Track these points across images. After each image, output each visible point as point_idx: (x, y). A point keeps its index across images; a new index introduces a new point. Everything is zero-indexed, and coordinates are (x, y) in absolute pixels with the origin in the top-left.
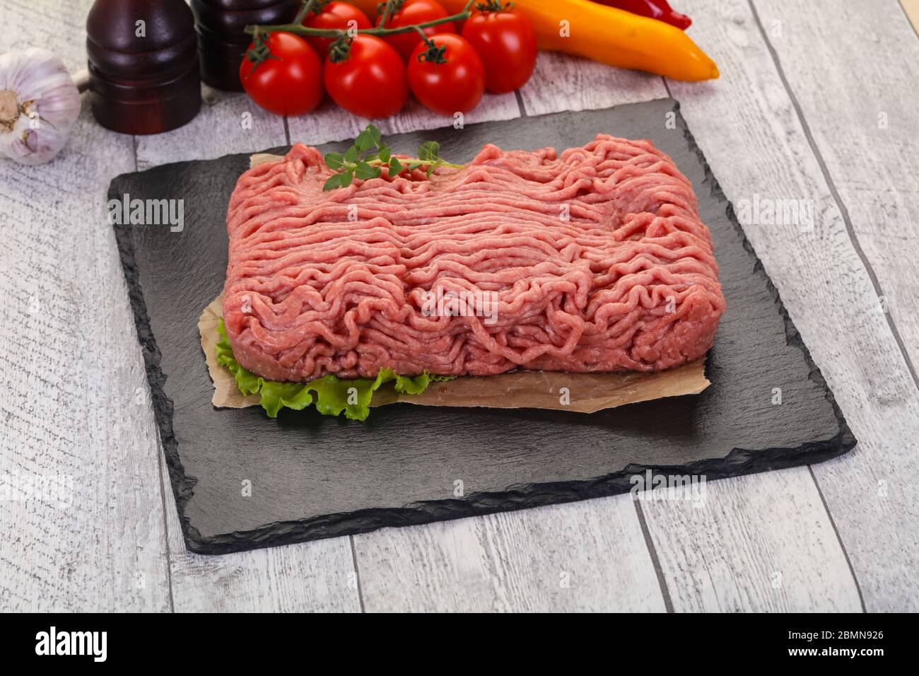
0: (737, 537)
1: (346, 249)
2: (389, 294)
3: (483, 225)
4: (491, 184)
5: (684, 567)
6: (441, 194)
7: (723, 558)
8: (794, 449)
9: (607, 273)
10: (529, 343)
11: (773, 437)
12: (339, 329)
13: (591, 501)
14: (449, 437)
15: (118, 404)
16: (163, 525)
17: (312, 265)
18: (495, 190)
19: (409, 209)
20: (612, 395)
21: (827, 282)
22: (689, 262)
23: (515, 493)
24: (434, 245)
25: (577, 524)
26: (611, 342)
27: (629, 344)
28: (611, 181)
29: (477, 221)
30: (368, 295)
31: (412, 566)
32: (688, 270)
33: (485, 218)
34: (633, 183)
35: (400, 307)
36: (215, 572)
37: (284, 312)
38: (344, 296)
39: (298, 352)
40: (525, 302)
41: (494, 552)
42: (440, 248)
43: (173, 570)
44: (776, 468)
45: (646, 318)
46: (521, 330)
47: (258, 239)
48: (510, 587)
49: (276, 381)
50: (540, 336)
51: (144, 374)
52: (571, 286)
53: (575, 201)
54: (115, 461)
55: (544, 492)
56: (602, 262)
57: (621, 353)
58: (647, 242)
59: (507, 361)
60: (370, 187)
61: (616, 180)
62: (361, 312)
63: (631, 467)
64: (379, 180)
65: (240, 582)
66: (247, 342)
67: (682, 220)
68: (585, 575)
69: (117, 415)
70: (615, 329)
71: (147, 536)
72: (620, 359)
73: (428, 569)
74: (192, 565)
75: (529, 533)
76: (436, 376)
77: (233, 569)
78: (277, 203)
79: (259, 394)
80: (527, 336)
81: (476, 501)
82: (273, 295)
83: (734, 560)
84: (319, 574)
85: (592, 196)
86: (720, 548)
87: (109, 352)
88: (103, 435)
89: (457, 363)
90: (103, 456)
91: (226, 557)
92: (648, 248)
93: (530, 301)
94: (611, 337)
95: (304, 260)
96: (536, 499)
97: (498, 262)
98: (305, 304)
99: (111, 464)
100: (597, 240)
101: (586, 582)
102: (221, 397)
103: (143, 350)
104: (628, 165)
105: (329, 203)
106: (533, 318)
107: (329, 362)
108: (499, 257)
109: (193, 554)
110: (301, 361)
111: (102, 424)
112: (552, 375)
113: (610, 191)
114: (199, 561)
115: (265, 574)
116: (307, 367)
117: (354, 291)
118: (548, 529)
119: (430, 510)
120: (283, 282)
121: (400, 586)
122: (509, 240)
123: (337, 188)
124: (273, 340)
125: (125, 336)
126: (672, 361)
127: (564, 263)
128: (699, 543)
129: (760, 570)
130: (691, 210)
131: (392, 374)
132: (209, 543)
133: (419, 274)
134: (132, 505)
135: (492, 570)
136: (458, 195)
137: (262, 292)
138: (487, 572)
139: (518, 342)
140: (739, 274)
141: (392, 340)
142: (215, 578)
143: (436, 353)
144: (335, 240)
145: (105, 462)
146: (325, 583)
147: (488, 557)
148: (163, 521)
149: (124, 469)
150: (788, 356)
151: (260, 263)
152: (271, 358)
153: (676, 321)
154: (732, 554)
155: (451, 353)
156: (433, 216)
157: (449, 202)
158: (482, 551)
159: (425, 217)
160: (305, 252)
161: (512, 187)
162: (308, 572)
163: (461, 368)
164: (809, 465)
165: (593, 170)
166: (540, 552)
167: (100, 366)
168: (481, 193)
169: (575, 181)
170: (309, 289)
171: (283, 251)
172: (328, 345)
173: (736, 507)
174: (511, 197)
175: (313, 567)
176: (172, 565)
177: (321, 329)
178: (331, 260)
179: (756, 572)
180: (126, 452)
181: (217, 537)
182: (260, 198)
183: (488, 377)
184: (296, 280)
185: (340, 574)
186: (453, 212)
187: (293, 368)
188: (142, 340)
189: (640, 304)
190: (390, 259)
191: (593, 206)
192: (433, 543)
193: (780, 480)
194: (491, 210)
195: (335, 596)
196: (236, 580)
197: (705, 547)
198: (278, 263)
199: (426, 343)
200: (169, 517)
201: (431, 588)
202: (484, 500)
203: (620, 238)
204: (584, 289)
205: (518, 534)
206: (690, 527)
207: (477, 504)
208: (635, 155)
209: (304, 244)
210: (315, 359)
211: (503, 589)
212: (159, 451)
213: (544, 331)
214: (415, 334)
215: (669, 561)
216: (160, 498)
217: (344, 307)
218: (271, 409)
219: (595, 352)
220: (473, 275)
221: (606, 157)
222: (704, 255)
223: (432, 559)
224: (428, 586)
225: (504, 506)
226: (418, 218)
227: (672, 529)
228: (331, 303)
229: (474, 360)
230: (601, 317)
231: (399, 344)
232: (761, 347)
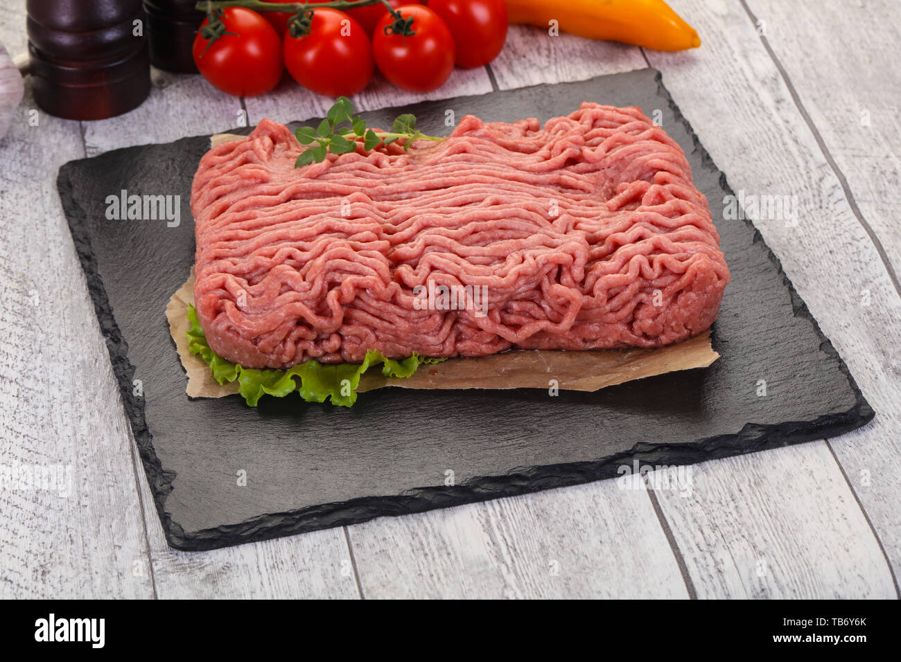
0: (757, 516)
1: (325, 226)
2: (373, 271)
3: (470, 197)
4: (474, 156)
5: (703, 547)
6: (421, 168)
7: (743, 536)
8: (810, 423)
9: (603, 244)
10: (524, 320)
11: (788, 411)
12: (321, 309)
13: (598, 483)
14: (444, 421)
15: (83, 399)
16: (142, 523)
17: (289, 243)
18: (478, 162)
19: (388, 184)
20: (616, 373)
21: (831, 252)
22: (690, 230)
23: (518, 477)
24: (419, 220)
25: (585, 506)
26: (612, 316)
27: (630, 318)
28: (601, 150)
29: (463, 193)
30: (351, 273)
31: (413, 556)
32: (690, 239)
33: (471, 190)
34: (624, 151)
35: (386, 285)
36: (202, 569)
37: (261, 294)
38: (325, 275)
39: (278, 336)
40: (519, 275)
41: (499, 539)
42: (425, 222)
43: (155, 568)
44: (792, 443)
45: (647, 290)
46: (515, 306)
47: (228, 219)
48: (520, 574)
49: (255, 368)
50: (536, 312)
51: (110, 366)
52: (568, 258)
53: (564, 171)
54: (85, 457)
55: (549, 474)
56: (597, 233)
57: (621, 328)
58: (644, 211)
59: (500, 339)
60: (345, 161)
61: (606, 149)
62: (345, 290)
63: (639, 446)
64: (354, 155)
65: (229, 578)
66: (222, 327)
67: (678, 188)
68: (598, 558)
69: (83, 409)
70: (615, 303)
71: (125, 534)
72: (621, 334)
73: (430, 558)
74: (176, 563)
75: (535, 518)
76: (426, 358)
77: (221, 565)
78: (246, 182)
79: (237, 383)
80: (522, 312)
81: (477, 486)
82: (248, 276)
83: (756, 538)
84: (314, 567)
85: (581, 166)
86: (740, 526)
87: (69, 345)
88: (69, 431)
89: (447, 343)
90: (71, 452)
91: (212, 553)
92: (646, 217)
93: (525, 275)
94: (611, 311)
95: (280, 239)
96: (541, 482)
97: (488, 235)
98: (283, 284)
99: (81, 460)
100: (590, 211)
101: (600, 566)
102: (195, 387)
103: (107, 342)
104: (618, 133)
105: (303, 179)
106: (528, 293)
107: (310, 347)
108: (489, 230)
109: (176, 551)
110: (281, 345)
111: (67, 420)
112: (548, 354)
113: (600, 160)
114: (184, 558)
115: (256, 569)
116: (287, 353)
117: (336, 270)
118: (555, 513)
119: (429, 497)
120: (259, 262)
121: (401, 576)
122: (498, 211)
123: (310, 164)
124: (251, 324)
125: (86, 328)
126: (675, 336)
127: (557, 235)
128: (717, 522)
129: (783, 547)
130: (686, 178)
131: (379, 356)
132: (193, 539)
133: (404, 249)
134: (106, 502)
135: (499, 557)
136: (440, 168)
137: (236, 274)
138: (494, 560)
139: (513, 319)
140: (738, 246)
141: (378, 321)
142: (202, 575)
143: (425, 334)
144: (311, 217)
145: (74, 459)
146: (321, 577)
147: (494, 543)
148: (140, 518)
149: (95, 465)
150: (797, 327)
151: (232, 244)
152: (249, 344)
153: (679, 292)
154: (753, 532)
155: (441, 333)
156: (415, 190)
157: (431, 175)
158: (487, 538)
159: (406, 192)
160: (281, 230)
161: (497, 158)
162: (301, 566)
163: (452, 349)
164: (826, 439)
165: (581, 139)
166: (548, 536)
167: (62, 360)
168: (465, 165)
169: (563, 151)
170: (287, 268)
171: (256, 231)
172: (310, 327)
173: (753, 485)
174: (497, 168)
175: (307, 561)
176: (154, 564)
177: (302, 311)
178: (309, 238)
179: (779, 549)
180: (95, 448)
181: (201, 531)
182: (227, 177)
183: (480, 357)
184: (273, 260)
185: (336, 566)
186: (436, 186)
187: (272, 353)
188: (105, 332)
189: (641, 275)
190: (373, 235)
191: (584, 176)
192: (433, 530)
193: (798, 455)
194: (477, 182)
195: (333, 589)
196: (224, 576)
197: (724, 525)
198: (252, 244)
199: (414, 323)
200: (147, 514)
201: (435, 578)
202: (485, 485)
203: (615, 208)
204: (581, 261)
205: (523, 519)
206: (706, 506)
207: (477, 490)
208: (624, 123)
209: (278, 223)
210: (296, 343)
211: (513, 576)
212: (132, 446)
213: (540, 306)
214: (403, 313)
215: (687, 542)
216: (136, 494)
217: (326, 286)
218: (251, 397)
219: (595, 328)
220: (463, 249)
221: (593, 126)
222: (704, 223)
223: (434, 548)
224: (432, 576)
225: (507, 490)
226: (398, 193)
227: (686, 509)
228: (312, 282)
229: (465, 340)
230: (599, 289)
231: (386, 324)
232: (767, 319)
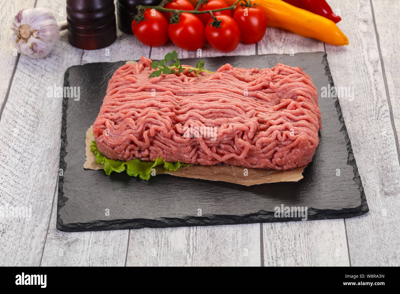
0: (302, 247)
1: (151, 104)
2: (164, 124)
3: (214, 98)
4: (222, 81)
5: (274, 258)
6: (199, 83)
7: (293, 256)
8: (338, 211)
9: (265, 124)
10: (225, 152)
11: (330, 204)
12: (141, 139)
13: (241, 225)
14: (184, 191)
15: (44, 164)
16: (49, 217)
17: (134, 109)
18: (223, 84)
19: (184, 89)
20: (261, 179)
21: (374, 139)
22: (304, 122)
23: (206, 218)
24: (190, 105)
25: (232, 234)
26: (263, 155)
27: (271, 157)
28: (278, 84)
29: (211, 96)
30: (156, 124)
31: (153, 246)
32: (302, 126)
33: (215, 95)
34: (287, 86)
35: (169, 131)
36: (66, 239)
37: (118, 129)
38: (145, 124)
39: (122, 147)
40: (224, 133)
41: (191, 243)
42: (192, 106)
43: (48, 237)
44: (328, 218)
45: (279, 146)
46: (222, 146)
47: (115, 96)
48: (194, 259)
49: (113, 159)
50: (231, 149)
51: (59, 151)
52: (246, 128)
53: (259, 92)
54: (36, 188)
55: (220, 219)
56: (264, 119)
57: (267, 160)
58: (287, 112)
59: (216, 160)
60: (169, 78)
61: (280, 84)
62: (151, 131)
63: (261, 212)
64: (173, 75)
65: (75, 245)
66: (101, 141)
67: (305, 103)
68: (229, 257)
69: (43, 168)
70: (264, 149)
71: (41, 221)
72: (267, 163)
73: (160, 247)
74: (57, 236)
75: (209, 236)
76: (184, 164)
77: (74, 239)
78: (127, 82)
79: (103, 165)
80: (225, 149)
81: (188, 220)
82: (115, 121)
83: (298, 257)
84: (111, 245)
85: (268, 90)
86: (293, 251)
87: (46, 141)
88: (34, 176)
89: (193, 158)
90: (32, 185)
91: (73, 233)
92: (285, 115)
93: (227, 133)
94: (263, 153)
95: (132, 107)
96: (215, 221)
97: (216, 115)
98: (128, 126)
99: (34, 189)
100: (265, 109)
101: (228, 260)
102: (88, 165)
103: (61, 141)
104: (286, 78)
105: (149, 83)
106: (229, 141)
107: (136, 153)
108: (217, 113)
109: (59, 231)
110: (124, 151)
111: (35, 171)
112: (236, 168)
113: (276, 88)
114: (61, 234)
115: (88, 242)
116: (126, 154)
117: (149, 122)
118: (218, 235)
119: (166, 222)
120: (120, 116)
121: (145, 253)
122: (223, 105)
123: (154, 77)
124: (111, 142)
125: (55, 135)
126: (290, 167)
127: (246, 118)
128: (284, 248)
129: (308, 262)
130: (312, 100)
131: (163, 161)
132: (66, 226)
133: (181, 117)
134: (38, 207)
135: (188, 251)
136: (206, 84)
137: (111, 120)
138: (186, 251)
139: (221, 151)
140: (333, 131)
141: (164, 145)
142: (65, 242)
143: (183, 153)
144: (147, 99)
145: (32, 188)
146: (113, 250)
147: (188, 245)
148: (50, 215)
149: (39, 192)
150: (346, 169)
151: (113, 107)
152: (111, 149)
153: (293, 148)
154: (298, 255)
155: (191, 154)
156: (194, 93)
157: (202, 87)
158: (186, 242)
159: (190, 93)
160: (133, 103)
161: (232, 83)
162: (106, 243)
163: (195, 161)
164: (344, 219)
165: (270, 78)
166: (211, 245)
167: (41, 147)
168: (217, 84)
169: (261, 82)
170: (131, 120)
171: (124, 102)
172: (136, 145)
173: (306, 234)
174: (230, 87)
175: (109, 242)
176: (48, 235)
177: (132, 138)
178: (143, 108)
179: (306, 263)
180: (42, 184)
181: (70, 224)
182: (122, 79)
183: (207, 166)
184: (126, 115)
185: (120, 246)
186: (203, 92)
187: (120, 154)
188: (62, 137)
189: (277, 139)
190: (169, 110)
191: (267, 95)
192: (165, 236)
193: (329, 223)
194: (219, 92)
195: (115, 255)
196: (74, 244)
197: (287, 250)
198: (120, 107)
199: (179, 148)
200: (53, 214)
201: (159, 256)
202: (192, 220)
203: (276, 110)
204: (252, 130)
205: (204, 236)
206: (282, 240)
207: (189, 221)
208: (292, 73)
209: (134, 100)
210: (130, 150)
211: (191, 259)
212: (57, 185)
213: (233, 147)
214: (175, 143)
215: (268, 255)
216: (51, 205)
217: (144, 129)
218: (108, 171)
219: (255, 159)
220: (204, 119)
221: (279, 74)
222: (312, 120)
223: (163, 243)
224: (158, 255)
225: (201, 223)
226: (187, 93)
227: (274, 241)
228: (139, 127)
229: (201, 158)
230: (258, 143)
231: (167, 147)
232: (335, 164)
